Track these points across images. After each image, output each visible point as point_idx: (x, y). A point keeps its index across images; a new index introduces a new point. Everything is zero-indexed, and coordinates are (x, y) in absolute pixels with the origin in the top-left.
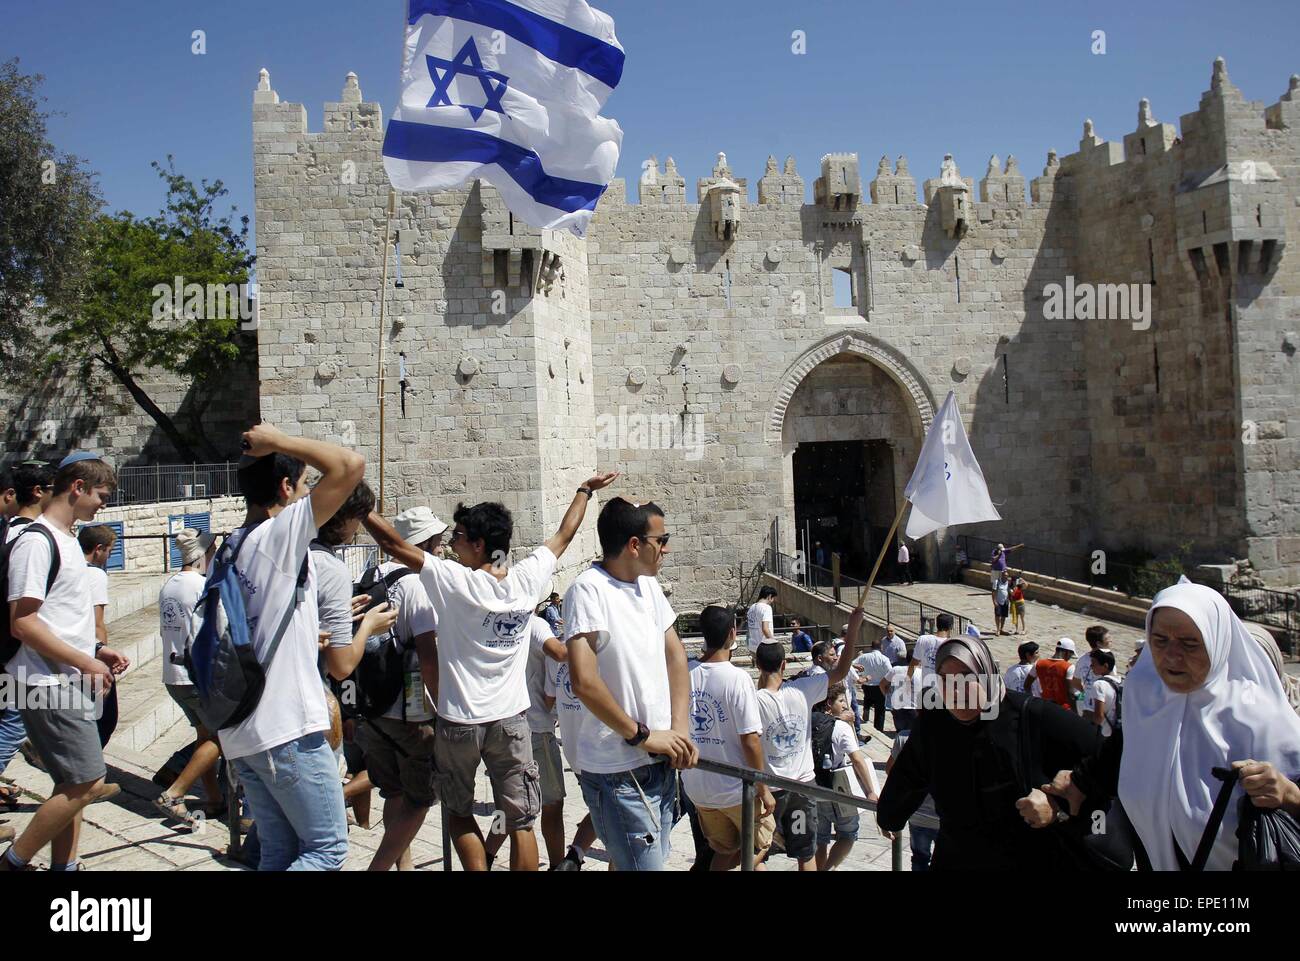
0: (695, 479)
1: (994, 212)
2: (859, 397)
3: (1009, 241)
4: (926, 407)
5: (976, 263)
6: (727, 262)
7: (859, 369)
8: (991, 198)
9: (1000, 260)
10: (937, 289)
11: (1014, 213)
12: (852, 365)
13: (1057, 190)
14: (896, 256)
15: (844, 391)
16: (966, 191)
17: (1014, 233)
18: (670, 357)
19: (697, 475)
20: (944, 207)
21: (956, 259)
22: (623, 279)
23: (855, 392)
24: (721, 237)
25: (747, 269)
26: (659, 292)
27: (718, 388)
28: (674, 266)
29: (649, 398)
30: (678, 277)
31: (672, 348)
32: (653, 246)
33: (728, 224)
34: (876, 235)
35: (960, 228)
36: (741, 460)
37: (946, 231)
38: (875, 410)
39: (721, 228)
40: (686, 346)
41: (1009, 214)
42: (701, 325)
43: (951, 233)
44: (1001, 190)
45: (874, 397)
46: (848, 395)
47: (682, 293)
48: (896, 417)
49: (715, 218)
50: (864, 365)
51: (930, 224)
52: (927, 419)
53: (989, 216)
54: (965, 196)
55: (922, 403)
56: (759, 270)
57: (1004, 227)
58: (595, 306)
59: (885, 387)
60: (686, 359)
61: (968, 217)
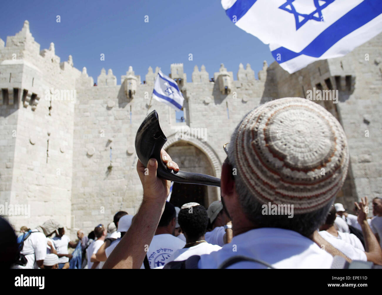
0: (114, 194)
1: (242, 84)
2: (190, 160)
3: (249, 95)
4: (216, 163)
5: (235, 104)
6: (131, 106)
7: (189, 149)
8: (240, 79)
9: (245, 102)
10: (219, 114)
11: (250, 84)
12: (186, 147)
13: (268, 75)
14: (201, 102)
15: (183, 158)
16: (229, 76)
17: (251, 92)
18: (105, 144)
19: (114, 193)
20: (220, 83)
21: (227, 103)
22: (88, 114)
23: (188, 158)
24: (128, 96)
25: (139, 109)
26: (102, 118)
27: (125, 156)
28: (109, 108)
29: (95, 160)
30: (110, 112)
31: (106, 140)
32: (101, 101)
33: (130, 92)
34: (193, 94)
35: (227, 91)
36: (133, 186)
37: (222, 92)
38: (197, 165)
39: (128, 93)
40: (112, 139)
41: (248, 85)
42: (119, 130)
43: (224, 92)
44: (244, 76)
45: (197, 160)
46: (185, 160)
47: (112, 118)
48: (206, 168)
49: (125, 89)
50: (192, 147)
51: (215, 89)
52: (217, 167)
53: (240, 86)
54: (228, 78)
55: (215, 160)
56: (144, 109)
57: (246, 89)
58: (76, 125)
59: (201, 156)
60: (111, 145)
61: (230, 86)
